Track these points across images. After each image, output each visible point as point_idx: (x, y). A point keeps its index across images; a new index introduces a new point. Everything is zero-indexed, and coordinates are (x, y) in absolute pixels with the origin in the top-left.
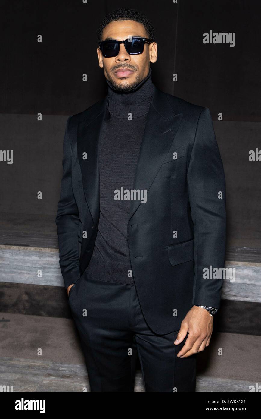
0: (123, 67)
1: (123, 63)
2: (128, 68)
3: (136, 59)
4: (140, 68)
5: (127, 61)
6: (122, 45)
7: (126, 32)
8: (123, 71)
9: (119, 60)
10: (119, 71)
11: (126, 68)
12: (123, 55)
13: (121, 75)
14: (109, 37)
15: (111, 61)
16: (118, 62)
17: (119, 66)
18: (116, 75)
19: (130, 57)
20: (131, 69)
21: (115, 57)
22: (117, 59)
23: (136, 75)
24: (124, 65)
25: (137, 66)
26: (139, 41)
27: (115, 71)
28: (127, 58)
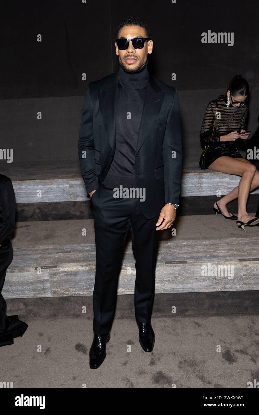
0: (131, 57)
1: (131, 54)
2: (134, 58)
3: (139, 52)
4: (141, 58)
5: (134, 53)
6: (131, 42)
7: (134, 34)
8: (130, 60)
9: (128, 52)
10: (129, 59)
11: (132, 57)
12: (131, 49)
13: (129, 62)
14: (123, 37)
15: (124, 52)
16: (128, 53)
17: (129, 56)
18: (126, 62)
19: (135, 50)
20: (136, 58)
21: (126, 50)
22: (127, 51)
23: (138, 62)
24: (132, 55)
25: (140, 57)
26: (141, 40)
27: (126, 59)
28: (133, 51)
